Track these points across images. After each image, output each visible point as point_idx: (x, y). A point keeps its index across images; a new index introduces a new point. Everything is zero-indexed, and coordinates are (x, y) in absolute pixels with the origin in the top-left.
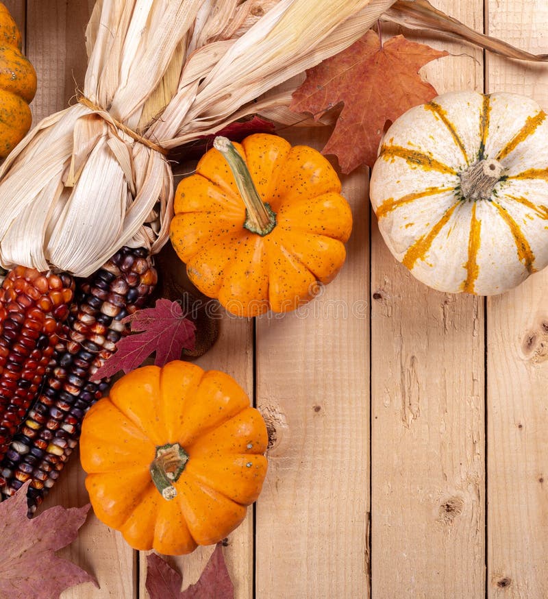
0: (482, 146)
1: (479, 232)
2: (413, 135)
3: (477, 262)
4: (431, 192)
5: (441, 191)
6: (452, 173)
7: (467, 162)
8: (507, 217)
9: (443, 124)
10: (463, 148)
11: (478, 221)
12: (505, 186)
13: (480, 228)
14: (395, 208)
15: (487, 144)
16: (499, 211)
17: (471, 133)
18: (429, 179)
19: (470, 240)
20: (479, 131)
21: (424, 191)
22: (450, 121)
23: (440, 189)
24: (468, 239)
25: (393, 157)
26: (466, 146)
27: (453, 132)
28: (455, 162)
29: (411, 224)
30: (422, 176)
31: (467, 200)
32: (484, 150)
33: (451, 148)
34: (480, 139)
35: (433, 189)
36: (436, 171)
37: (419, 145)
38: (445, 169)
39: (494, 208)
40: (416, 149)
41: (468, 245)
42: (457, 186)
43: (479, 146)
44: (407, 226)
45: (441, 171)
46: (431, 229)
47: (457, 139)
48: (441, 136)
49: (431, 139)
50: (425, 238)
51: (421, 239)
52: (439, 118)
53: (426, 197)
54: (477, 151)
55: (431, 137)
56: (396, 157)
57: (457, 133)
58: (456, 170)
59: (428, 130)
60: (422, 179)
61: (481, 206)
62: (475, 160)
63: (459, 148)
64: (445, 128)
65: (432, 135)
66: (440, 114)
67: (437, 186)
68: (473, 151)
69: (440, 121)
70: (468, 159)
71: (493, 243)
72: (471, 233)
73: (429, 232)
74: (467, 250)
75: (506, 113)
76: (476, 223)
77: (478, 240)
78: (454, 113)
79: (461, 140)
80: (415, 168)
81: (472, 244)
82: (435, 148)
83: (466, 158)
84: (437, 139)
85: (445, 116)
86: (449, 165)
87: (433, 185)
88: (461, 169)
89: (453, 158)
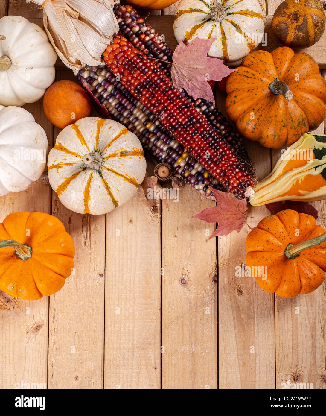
0: (101, 176)
1: (80, 141)
2: (131, 162)
3: (75, 130)
4: (109, 144)
5: (106, 147)
6: (106, 157)
7: (103, 166)
8: (73, 154)
9: (122, 174)
10: (108, 170)
11: (83, 145)
12: (82, 166)
13: (81, 142)
14: (121, 132)
15: (100, 178)
16: (78, 154)
17: (109, 178)
18: (113, 149)
19: (82, 135)
20: (106, 181)
21: (112, 143)
22: (120, 177)
23: (107, 148)
24: (83, 135)
25: (135, 150)
26: (107, 171)
27: (116, 173)
28: (108, 162)
29: (110, 128)
30: (117, 148)
31: (94, 152)
32: (100, 175)
33: (112, 166)
34: (104, 178)
35: (110, 146)
36: (113, 154)
37: (126, 159)
38: (110, 157)
39: (81, 154)
40: (126, 157)
41: (82, 133)
42: (102, 154)
43: (103, 175)
44: (111, 127)
45: (111, 155)
46: (100, 131)
47: (113, 171)
48: (119, 167)
49: (123, 164)
50: (101, 127)
51: (102, 126)
52: (125, 176)
53: (110, 141)
54: (102, 173)
55: (123, 165)
56: (133, 151)
57: (114, 174)
58: (106, 160)
59: (126, 167)
60: (116, 147)
61: (87, 152)
62: (101, 169)
63: (110, 169)
64: (120, 173)
65: (124, 166)
66: (127, 178)
67: (109, 148)
68: (104, 172)
69: (124, 174)
70: (104, 168)
71: (72, 140)
72: (83, 138)
73: (101, 129)
74: (81, 131)
75: (100, 195)
76: (84, 143)
77: (79, 137)
78: (121, 181)
79: (111, 172)
80: (122, 149)
81: (80, 134)
82: (118, 161)
83: (105, 167)
84: (120, 165)
85: (124, 178)
86: (109, 159)
87: (110, 147)
88: (104, 162)
89: (109, 163)
